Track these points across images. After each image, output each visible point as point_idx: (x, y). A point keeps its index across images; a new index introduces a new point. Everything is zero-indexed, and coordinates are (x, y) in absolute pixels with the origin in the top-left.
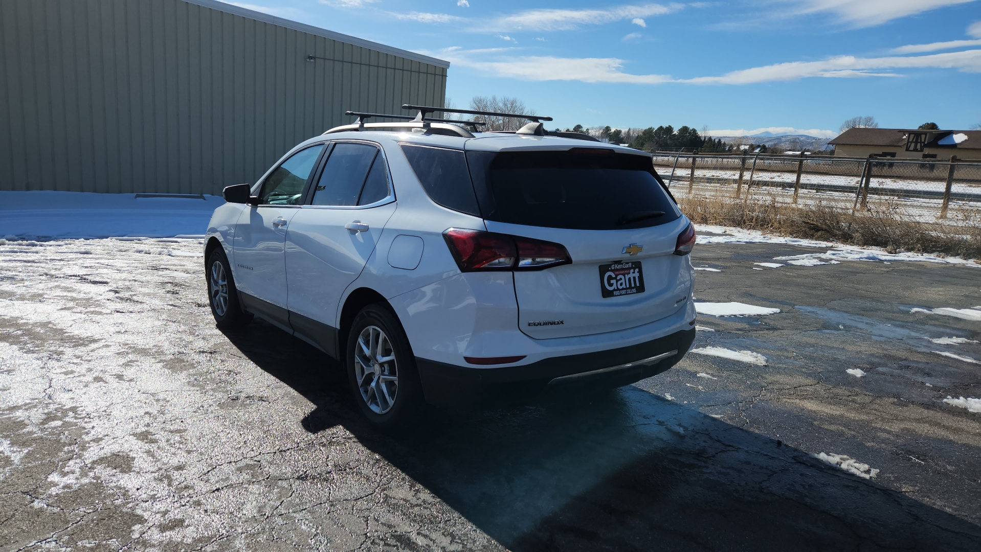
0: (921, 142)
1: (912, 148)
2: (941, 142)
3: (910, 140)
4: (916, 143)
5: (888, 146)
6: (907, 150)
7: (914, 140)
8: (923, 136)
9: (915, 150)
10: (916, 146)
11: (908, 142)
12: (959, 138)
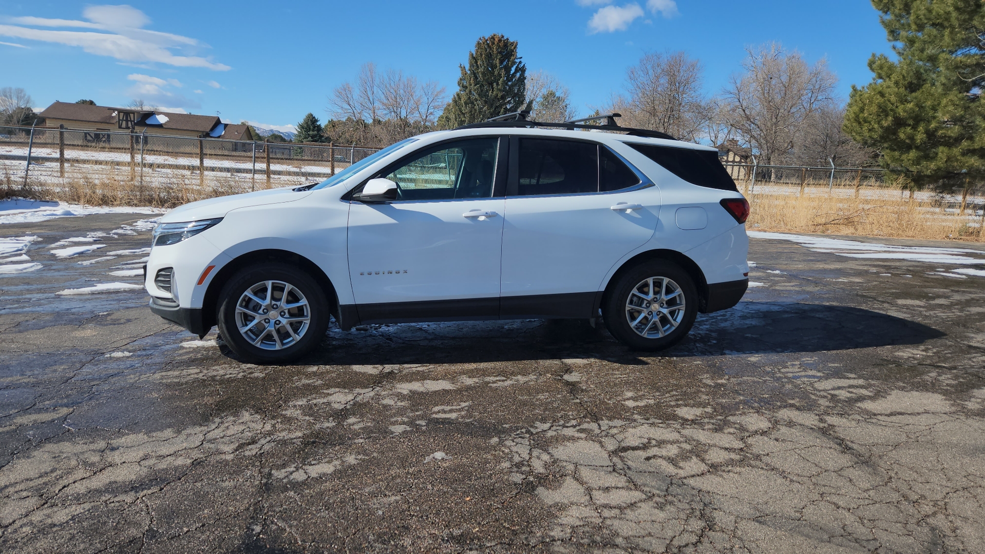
0: (131, 121)
1: (124, 125)
2: (148, 122)
3: (121, 118)
4: (127, 121)
5: (101, 123)
6: (120, 127)
7: (125, 119)
8: (132, 115)
9: (128, 128)
10: (127, 124)
11: (119, 120)
12: (162, 119)
